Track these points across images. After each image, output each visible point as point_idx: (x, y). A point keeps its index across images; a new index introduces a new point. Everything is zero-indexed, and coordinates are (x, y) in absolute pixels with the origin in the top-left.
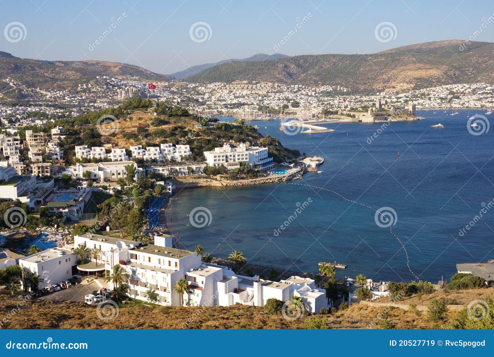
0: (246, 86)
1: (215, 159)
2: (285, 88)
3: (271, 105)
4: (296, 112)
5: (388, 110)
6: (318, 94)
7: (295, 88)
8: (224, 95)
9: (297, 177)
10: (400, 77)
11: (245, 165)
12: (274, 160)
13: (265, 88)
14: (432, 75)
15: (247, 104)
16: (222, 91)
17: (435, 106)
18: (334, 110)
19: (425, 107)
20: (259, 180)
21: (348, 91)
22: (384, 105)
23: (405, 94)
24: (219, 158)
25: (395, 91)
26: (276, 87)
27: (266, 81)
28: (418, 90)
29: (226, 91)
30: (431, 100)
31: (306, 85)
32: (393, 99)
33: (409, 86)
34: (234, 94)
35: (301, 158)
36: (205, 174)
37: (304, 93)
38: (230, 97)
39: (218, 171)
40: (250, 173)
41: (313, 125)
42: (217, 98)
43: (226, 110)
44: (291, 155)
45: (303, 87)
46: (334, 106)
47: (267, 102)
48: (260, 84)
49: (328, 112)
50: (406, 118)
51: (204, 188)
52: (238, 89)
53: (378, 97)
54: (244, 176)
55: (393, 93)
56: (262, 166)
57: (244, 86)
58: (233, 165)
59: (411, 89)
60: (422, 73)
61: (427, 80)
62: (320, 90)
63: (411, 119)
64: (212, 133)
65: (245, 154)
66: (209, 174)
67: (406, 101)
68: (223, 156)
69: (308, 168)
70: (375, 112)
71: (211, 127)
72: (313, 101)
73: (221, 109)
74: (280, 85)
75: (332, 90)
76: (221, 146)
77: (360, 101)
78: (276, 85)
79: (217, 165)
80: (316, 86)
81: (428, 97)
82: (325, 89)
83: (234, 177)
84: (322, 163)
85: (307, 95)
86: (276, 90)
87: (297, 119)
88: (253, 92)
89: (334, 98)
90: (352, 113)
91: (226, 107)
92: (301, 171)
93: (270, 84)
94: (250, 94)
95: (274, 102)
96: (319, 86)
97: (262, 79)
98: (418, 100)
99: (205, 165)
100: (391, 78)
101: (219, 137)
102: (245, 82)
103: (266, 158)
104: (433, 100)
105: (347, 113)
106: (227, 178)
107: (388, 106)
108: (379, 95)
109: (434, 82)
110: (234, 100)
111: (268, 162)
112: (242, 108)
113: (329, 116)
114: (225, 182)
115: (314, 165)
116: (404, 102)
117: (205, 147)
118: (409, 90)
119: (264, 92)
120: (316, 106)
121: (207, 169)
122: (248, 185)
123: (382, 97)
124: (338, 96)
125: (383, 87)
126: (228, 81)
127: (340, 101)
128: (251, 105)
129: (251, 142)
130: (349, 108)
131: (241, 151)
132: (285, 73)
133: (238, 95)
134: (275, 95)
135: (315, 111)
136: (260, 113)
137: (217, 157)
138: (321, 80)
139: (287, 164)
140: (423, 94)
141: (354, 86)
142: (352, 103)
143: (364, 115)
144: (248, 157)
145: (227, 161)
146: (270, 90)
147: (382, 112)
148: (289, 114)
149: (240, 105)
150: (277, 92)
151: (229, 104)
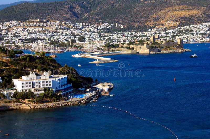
0: (38, 24)
1: (23, 85)
2: (72, 25)
3: (61, 40)
4: (83, 46)
5: (160, 43)
6: (99, 31)
7: (80, 25)
8: (19, 32)
9: (94, 100)
10: (168, 16)
11: (49, 90)
12: (73, 86)
13: (54, 26)
14: (193, 14)
15: (40, 39)
16: (17, 28)
17: (197, 40)
18: (114, 44)
19: (189, 41)
20: (62, 103)
21: (124, 28)
22: (158, 39)
23: (172, 30)
24: (27, 85)
25: (164, 28)
26: (64, 25)
27: (55, 19)
28: (182, 27)
29: (21, 29)
30: (194, 35)
31: (89, 22)
32: (163, 35)
33: (175, 23)
34: (27, 31)
35: (94, 83)
36: (14, 99)
37: (87, 29)
38: (25, 33)
39: (26, 96)
40: (54, 97)
41: (99, 56)
42: (13, 34)
43: (22, 45)
44: (85, 82)
45: (87, 24)
46: (114, 40)
47: (56, 37)
48: (50, 22)
49: (110, 45)
50: (176, 50)
51: (15, 110)
52: (30, 26)
53: (150, 32)
54: (49, 99)
55: (162, 29)
56: (63, 91)
57: (36, 24)
58: (38, 91)
59: (176, 26)
60: (186, 13)
61: (190, 19)
62: (101, 27)
63: (180, 51)
64: (18, 63)
65: (48, 81)
66: (18, 99)
67: (174, 36)
68: (30, 83)
69: (102, 92)
70: (150, 45)
71: (17, 58)
72: (95, 36)
73: (18, 43)
74: (67, 23)
75: (111, 27)
76: (28, 74)
77: (135, 36)
78: (64, 22)
79: (24, 91)
80: (97, 24)
81: (191, 32)
82: (105, 26)
83: (40, 100)
84: (113, 88)
85: (90, 31)
86: (64, 27)
87: (84, 52)
88: (44, 29)
89: (113, 34)
90: (131, 46)
91: (21, 42)
92: (96, 94)
93: (58, 22)
94: (42, 30)
95: (63, 37)
96: (100, 24)
97: (51, 18)
98: (183, 35)
99: (15, 91)
100: (160, 17)
101: (25, 67)
102: (37, 20)
103: (66, 84)
104: (196, 35)
105: (127, 46)
106: (34, 101)
107: (161, 40)
108: (150, 31)
109: (195, 21)
110: (28, 36)
111: (68, 87)
112: (36, 43)
113: (112, 49)
114: (33, 105)
115: (106, 89)
116: (172, 37)
117: (13, 76)
118: (175, 27)
119: (53, 29)
120: (99, 41)
121: (17, 94)
122: (52, 107)
123: (153, 32)
124: (117, 32)
125: (154, 25)
126: (22, 20)
127: (119, 36)
128: (43, 39)
129: (52, 71)
130: (127, 42)
131: (45, 78)
132: (71, 13)
133: (31, 32)
134: (63, 31)
135: (99, 45)
136: (52, 46)
137: (25, 84)
138: (101, 19)
139: (83, 89)
140: (187, 30)
141: (129, 24)
142: (129, 38)
143: (141, 48)
144: (51, 83)
145: (33, 87)
146: (58, 27)
147: (156, 46)
148: (77, 47)
149: (33, 40)
150: (64, 29)
151: (24, 39)
